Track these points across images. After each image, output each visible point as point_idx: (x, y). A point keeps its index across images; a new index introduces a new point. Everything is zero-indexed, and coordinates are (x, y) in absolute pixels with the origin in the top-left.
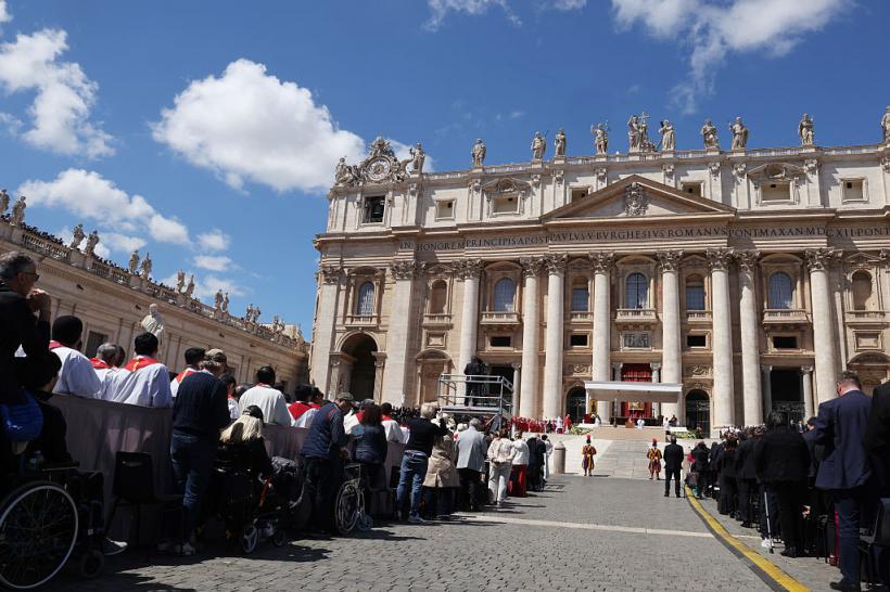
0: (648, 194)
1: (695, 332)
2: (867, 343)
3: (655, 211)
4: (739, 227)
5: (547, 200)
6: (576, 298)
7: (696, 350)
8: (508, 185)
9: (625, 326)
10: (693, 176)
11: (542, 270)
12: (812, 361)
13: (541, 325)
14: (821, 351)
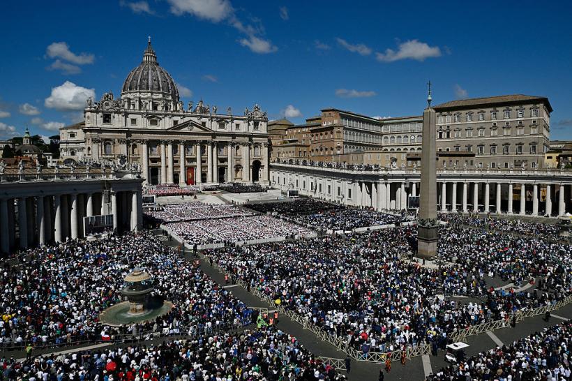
0: (194, 124)
1: (203, 160)
2: (238, 162)
3: (196, 129)
4: (214, 135)
5: (166, 124)
6: (175, 151)
7: (203, 164)
8: (154, 117)
9: (188, 158)
10: (204, 120)
11: (166, 144)
12: (227, 166)
13: (166, 158)
14: (229, 164)
